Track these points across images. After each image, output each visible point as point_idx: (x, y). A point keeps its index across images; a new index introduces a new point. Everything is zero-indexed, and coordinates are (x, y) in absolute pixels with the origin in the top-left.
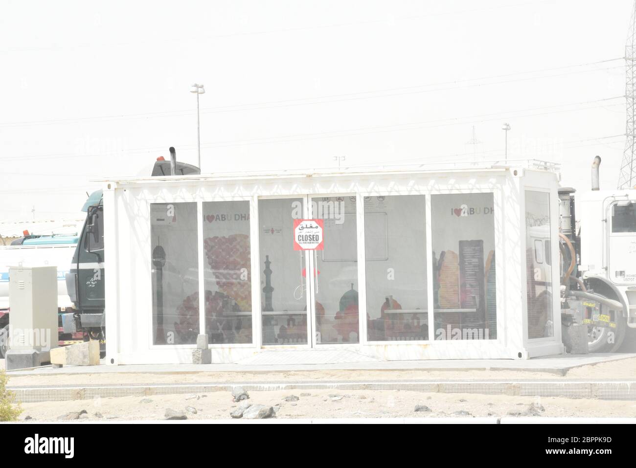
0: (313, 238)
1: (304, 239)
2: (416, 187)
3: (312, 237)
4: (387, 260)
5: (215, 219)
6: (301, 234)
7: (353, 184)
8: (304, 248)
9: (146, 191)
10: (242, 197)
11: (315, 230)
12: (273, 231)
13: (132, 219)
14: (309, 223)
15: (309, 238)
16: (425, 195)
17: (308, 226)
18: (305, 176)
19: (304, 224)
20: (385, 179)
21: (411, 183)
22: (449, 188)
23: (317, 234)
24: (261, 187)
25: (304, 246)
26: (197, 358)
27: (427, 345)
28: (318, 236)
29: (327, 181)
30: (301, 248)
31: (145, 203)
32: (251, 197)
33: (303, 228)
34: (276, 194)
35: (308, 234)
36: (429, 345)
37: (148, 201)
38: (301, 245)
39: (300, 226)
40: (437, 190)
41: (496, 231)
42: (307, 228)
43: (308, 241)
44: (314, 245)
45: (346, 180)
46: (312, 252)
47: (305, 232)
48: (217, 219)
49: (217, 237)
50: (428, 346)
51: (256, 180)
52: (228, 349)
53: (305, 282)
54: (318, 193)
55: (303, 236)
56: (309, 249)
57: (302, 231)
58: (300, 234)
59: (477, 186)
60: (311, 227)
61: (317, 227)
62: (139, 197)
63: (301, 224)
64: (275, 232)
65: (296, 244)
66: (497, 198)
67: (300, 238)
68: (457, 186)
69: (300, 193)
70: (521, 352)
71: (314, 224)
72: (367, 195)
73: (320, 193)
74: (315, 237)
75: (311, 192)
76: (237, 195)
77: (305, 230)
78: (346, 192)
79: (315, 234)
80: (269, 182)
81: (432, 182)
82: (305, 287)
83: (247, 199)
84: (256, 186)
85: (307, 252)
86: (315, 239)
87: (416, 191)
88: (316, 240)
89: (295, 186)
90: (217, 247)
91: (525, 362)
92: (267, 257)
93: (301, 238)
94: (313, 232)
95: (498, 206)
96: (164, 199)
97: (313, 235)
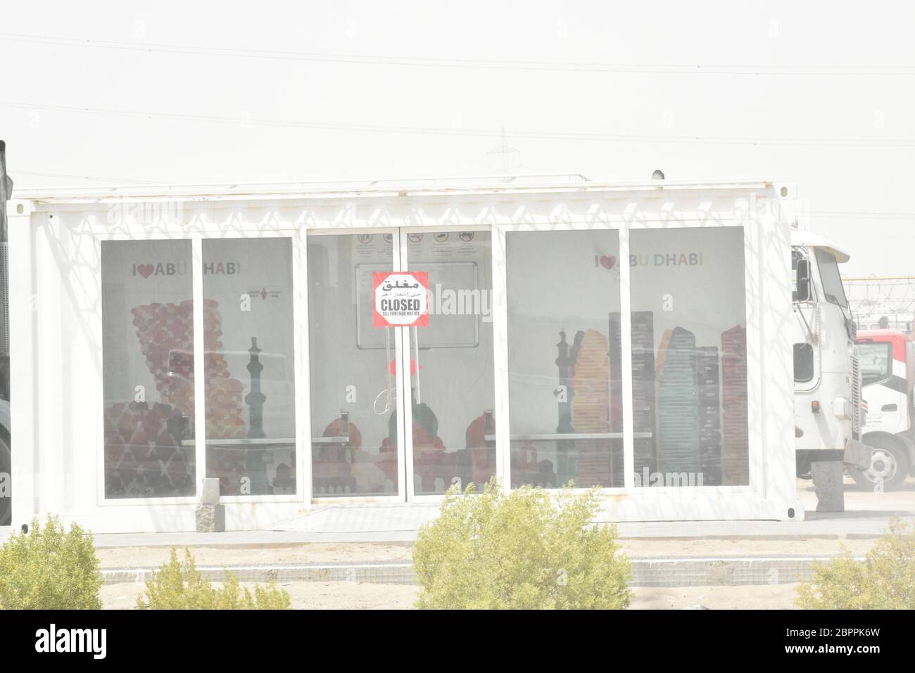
0: (410, 305)
1: (392, 307)
2: (602, 216)
3: (407, 304)
4: (476, 346)
5: (154, 272)
6: (387, 298)
7: (485, 210)
8: (391, 323)
9: (92, 218)
10: (277, 230)
11: (412, 291)
12: (264, 294)
13: (65, 268)
14: (401, 279)
15: (401, 305)
16: (618, 230)
17: (401, 284)
18: (397, 194)
19: (392, 279)
20: (544, 200)
21: (593, 208)
22: (664, 219)
23: (415, 298)
24: (313, 213)
25: (392, 319)
26: (206, 521)
27: (620, 495)
28: (418, 301)
29: (436, 203)
30: (386, 323)
31: (91, 240)
32: (295, 231)
33: (390, 287)
34: (342, 226)
35: (400, 298)
36: (626, 495)
37: (95, 236)
38: (386, 317)
39: (384, 284)
40: (641, 221)
41: (748, 295)
42: (397, 287)
43: (400, 310)
44: (412, 319)
45: (471, 202)
46: (406, 329)
47: (393, 295)
48: (157, 271)
49: (159, 305)
50: (623, 497)
51: (305, 200)
52: (250, 505)
53: (394, 385)
54: (420, 225)
55: (390, 301)
56: (402, 326)
57: (388, 292)
58: (385, 298)
59: (715, 214)
60: (406, 286)
61: (416, 286)
62: (79, 229)
63: (387, 280)
64: (268, 297)
65: (377, 314)
66: (750, 236)
67: (385, 305)
68: (677, 214)
69: (387, 225)
70: (792, 507)
71: (411, 280)
72: (511, 229)
73: (425, 225)
74: (411, 303)
75: (408, 223)
76: (267, 228)
77: (395, 291)
78: (472, 223)
79: (413, 299)
80: (329, 205)
81: (631, 207)
82: (394, 394)
83: (286, 234)
84: (305, 212)
85: (398, 330)
86: (412, 307)
87: (603, 222)
88: (415, 309)
89: (377, 212)
90: (158, 322)
91: (799, 525)
92: (254, 340)
93: (388, 305)
94: (410, 294)
95: (752, 250)
96: (129, 234)
97: (410, 301)
